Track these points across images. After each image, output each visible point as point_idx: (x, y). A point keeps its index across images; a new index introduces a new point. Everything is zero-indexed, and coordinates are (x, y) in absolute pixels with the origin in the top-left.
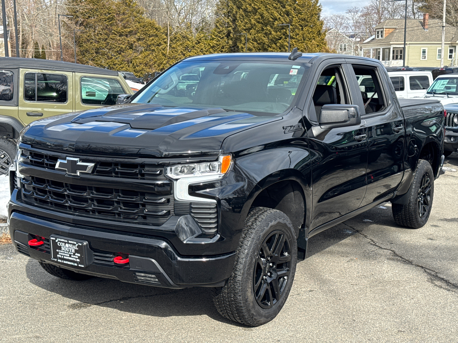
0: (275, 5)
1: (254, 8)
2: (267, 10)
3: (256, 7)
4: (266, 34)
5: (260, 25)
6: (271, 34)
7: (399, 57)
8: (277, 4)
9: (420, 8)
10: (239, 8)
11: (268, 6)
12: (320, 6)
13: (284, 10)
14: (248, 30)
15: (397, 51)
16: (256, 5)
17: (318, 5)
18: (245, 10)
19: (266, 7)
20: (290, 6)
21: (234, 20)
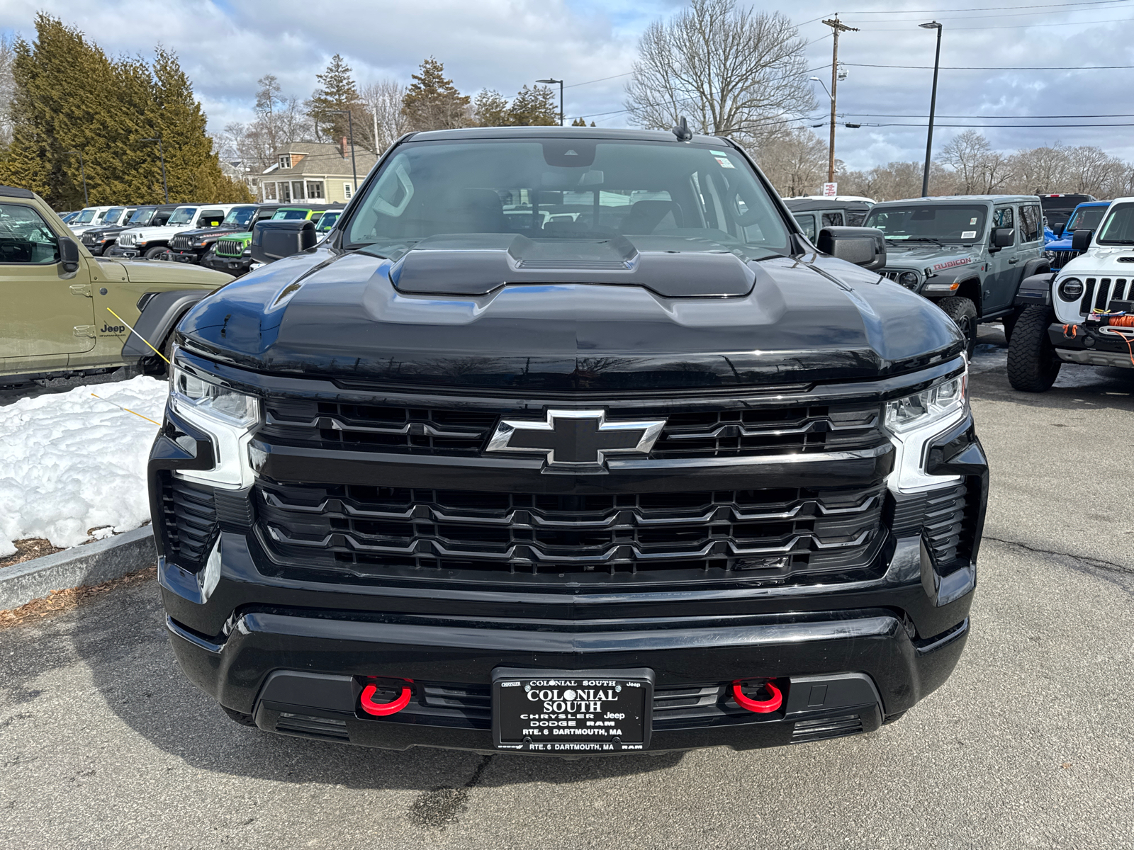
0: (124, 109)
1: (88, 113)
2: (111, 117)
3: (90, 110)
4: (116, 153)
5: (102, 140)
6: (125, 153)
7: (316, 195)
8: (129, 109)
9: (325, 131)
10: (56, 111)
11: (112, 110)
12: (203, 115)
13: (142, 118)
14: (82, 146)
15: (312, 186)
16: (91, 107)
17: (201, 113)
18: (70, 116)
19: (109, 112)
20: (153, 111)
21: (50, 131)
